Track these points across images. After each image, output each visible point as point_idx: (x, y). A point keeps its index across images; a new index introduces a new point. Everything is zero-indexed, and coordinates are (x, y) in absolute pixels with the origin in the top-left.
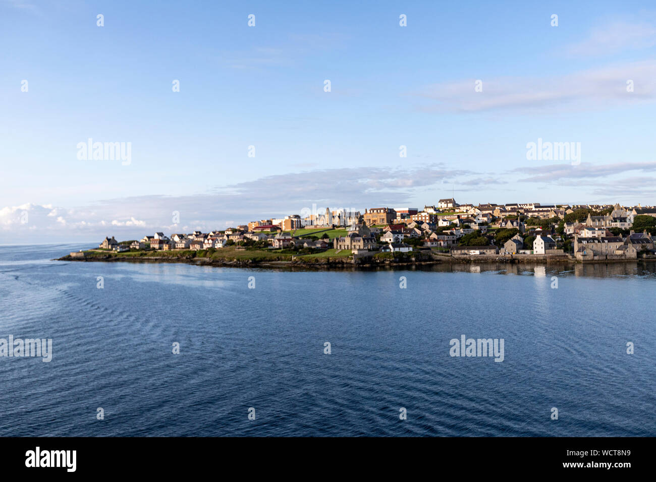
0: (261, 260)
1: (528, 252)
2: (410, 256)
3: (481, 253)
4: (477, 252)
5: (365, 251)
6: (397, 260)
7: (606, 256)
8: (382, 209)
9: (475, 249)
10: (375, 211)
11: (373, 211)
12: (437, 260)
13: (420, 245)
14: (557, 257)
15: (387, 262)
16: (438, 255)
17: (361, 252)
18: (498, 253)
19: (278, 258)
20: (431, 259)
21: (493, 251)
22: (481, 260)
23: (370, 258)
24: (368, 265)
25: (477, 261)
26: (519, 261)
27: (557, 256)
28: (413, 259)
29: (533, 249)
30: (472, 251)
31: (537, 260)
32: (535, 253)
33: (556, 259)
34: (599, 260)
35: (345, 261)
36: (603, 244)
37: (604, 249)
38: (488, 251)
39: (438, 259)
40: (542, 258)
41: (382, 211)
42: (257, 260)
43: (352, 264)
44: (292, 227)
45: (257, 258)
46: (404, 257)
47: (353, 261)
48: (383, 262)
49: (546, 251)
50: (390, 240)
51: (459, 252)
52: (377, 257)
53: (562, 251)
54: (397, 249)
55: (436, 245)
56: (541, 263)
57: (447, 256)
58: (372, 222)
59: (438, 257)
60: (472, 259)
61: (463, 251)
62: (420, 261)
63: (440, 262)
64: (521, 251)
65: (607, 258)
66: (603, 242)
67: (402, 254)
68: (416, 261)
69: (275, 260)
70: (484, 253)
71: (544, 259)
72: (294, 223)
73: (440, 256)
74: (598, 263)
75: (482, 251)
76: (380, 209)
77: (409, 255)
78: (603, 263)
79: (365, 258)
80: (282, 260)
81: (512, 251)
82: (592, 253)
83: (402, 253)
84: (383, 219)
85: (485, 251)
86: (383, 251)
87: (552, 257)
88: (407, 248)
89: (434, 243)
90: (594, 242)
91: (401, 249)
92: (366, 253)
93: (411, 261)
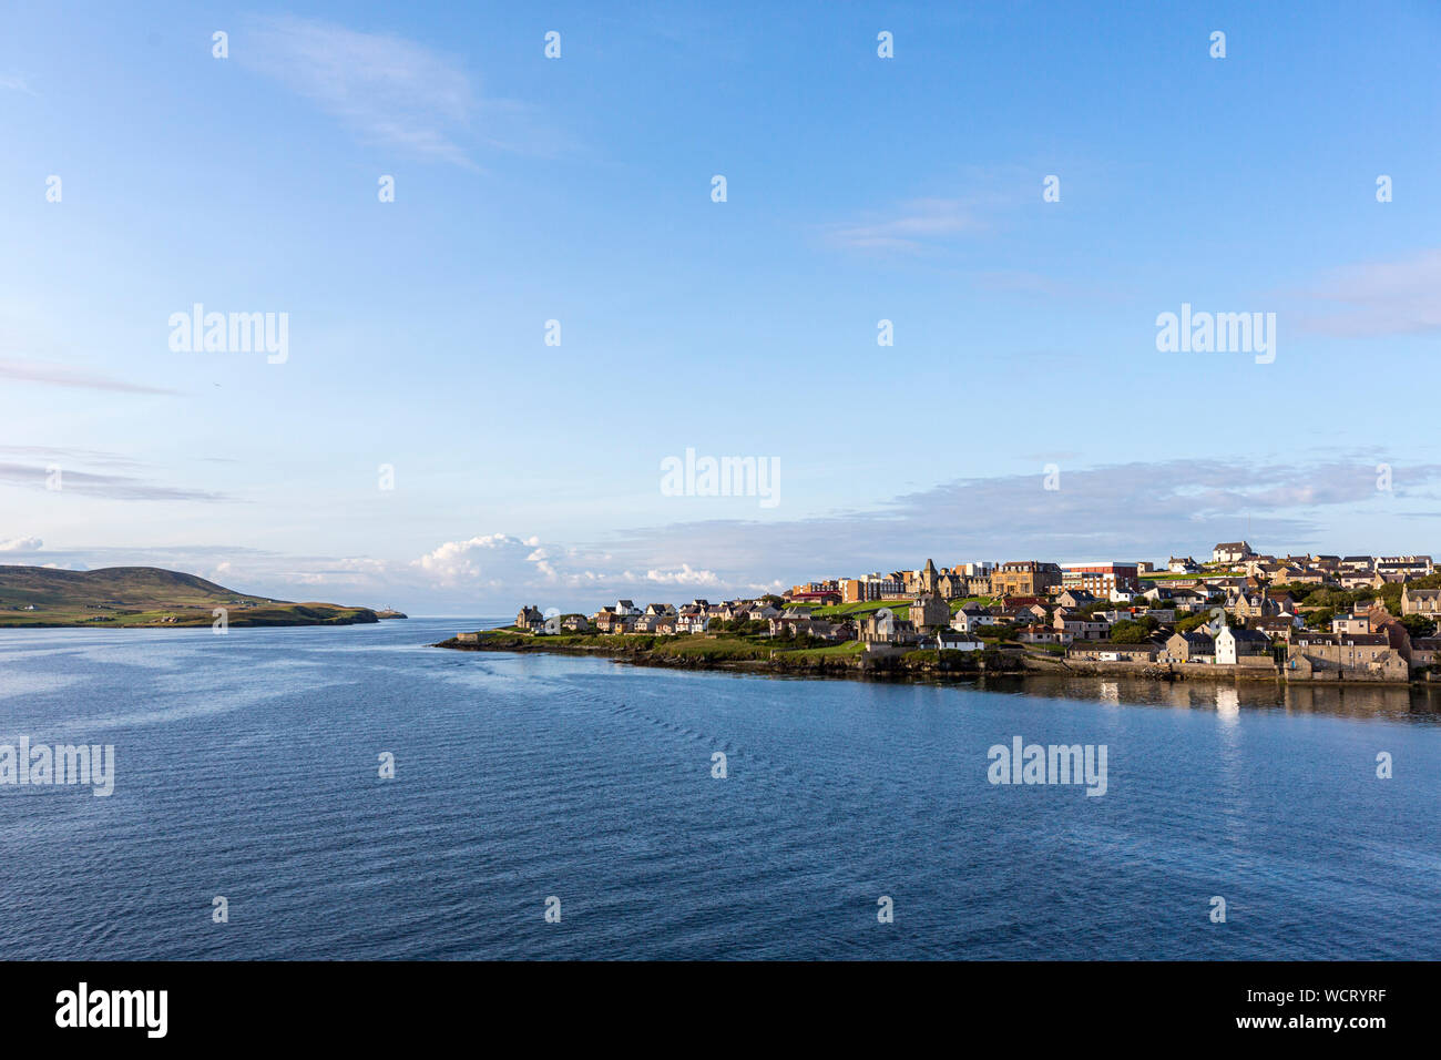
0: (724, 658)
1: (1207, 659)
2: (976, 659)
3: (1122, 659)
4: (1113, 656)
5: (887, 647)
6: (948, 665)
7: (1340, 673)
8: (1026, 564)
9: (1112, 650)
10: (1013, 568)
11: (1009, 569)
12: (1029, 670)
13: (1011, 639)
14: (1254, 672)
15: (926, 669)
16: (1035, 658)
17: (879, 647)
18: (1153, 659)
19: (753, 654)
20: (1019, 665)
21: (1145, 655)
22: (1117, 671)
23: (895, 659)
24: (884, 673)
25: (1110, 674)
26: (1182, 678)
27: (1257, 669)
28: (982, 665)
29: (1214, 654)
30: (1103, 654)
31: (1216, 675)
32: (1218, 662)
33: (1252, 676)
34: (1323, 681)
35: (848, 664)
36: (1344, 648)
37: (1345, 660)
38: (1137, 654)
39: (1036, 666)
40: (1225, 673)
41: (1026, 568)
42: (717, 656)
43: (858, 669)
44: (861, 597)
45: (717, 653)
46: (963, 660)
47: (860, 664)
48: (919, 668)
49: (1240, 658)
50: (963, 627)
51: (1084, 654)
52: (909, 658)
53: (1272, 659)
54: (951, 645)
55: (1049, 640)
56: (1224, 680)
57: (1054, 662)
58: (1006, 590)
59: (1035, 664)
60: (1099, 670)
61: (1090, 653)
62: (996, 669)
63: (1037, 672)
64: (1196, 657)
65: (1341, 677)
66: (1345, 644)
67: (961, 654)
68: (986, 669)
69: (749, 658)
70: (1128, 659)
71: (1229, 675)
72: (865, 588)
73: (1040, 661)
74: (1321, 686)
75: (1124, 654)
76: (1023, 565)
77: (972, 658)
78: (1334, 686)
79: (886, 659)
80: (760, 658)
81: (1181, 657)
82: (1307, 665)
83: (959, 651)
84: (1027, 585)
85: (1130, 654)
86: (922, 646)
87: (1243, 672)
88: (974, 644)
89: (1045, 636)
90: (1324, 644)
91: (958, 644)
92: (888, 651)
93: (978, 669)
